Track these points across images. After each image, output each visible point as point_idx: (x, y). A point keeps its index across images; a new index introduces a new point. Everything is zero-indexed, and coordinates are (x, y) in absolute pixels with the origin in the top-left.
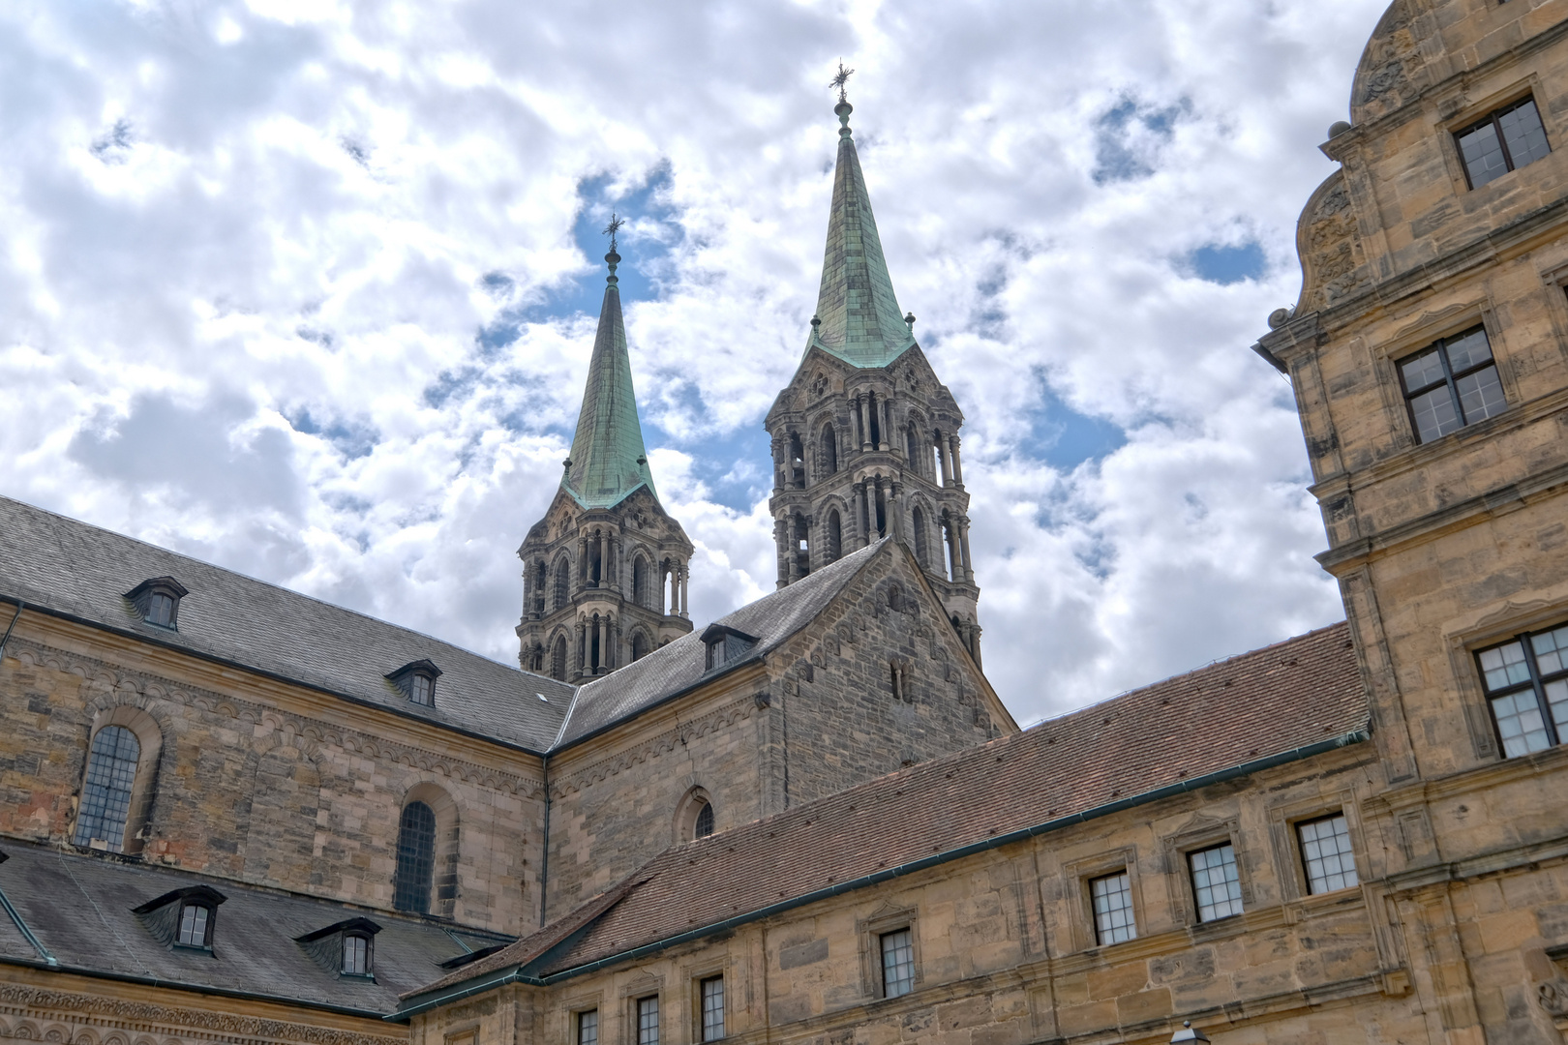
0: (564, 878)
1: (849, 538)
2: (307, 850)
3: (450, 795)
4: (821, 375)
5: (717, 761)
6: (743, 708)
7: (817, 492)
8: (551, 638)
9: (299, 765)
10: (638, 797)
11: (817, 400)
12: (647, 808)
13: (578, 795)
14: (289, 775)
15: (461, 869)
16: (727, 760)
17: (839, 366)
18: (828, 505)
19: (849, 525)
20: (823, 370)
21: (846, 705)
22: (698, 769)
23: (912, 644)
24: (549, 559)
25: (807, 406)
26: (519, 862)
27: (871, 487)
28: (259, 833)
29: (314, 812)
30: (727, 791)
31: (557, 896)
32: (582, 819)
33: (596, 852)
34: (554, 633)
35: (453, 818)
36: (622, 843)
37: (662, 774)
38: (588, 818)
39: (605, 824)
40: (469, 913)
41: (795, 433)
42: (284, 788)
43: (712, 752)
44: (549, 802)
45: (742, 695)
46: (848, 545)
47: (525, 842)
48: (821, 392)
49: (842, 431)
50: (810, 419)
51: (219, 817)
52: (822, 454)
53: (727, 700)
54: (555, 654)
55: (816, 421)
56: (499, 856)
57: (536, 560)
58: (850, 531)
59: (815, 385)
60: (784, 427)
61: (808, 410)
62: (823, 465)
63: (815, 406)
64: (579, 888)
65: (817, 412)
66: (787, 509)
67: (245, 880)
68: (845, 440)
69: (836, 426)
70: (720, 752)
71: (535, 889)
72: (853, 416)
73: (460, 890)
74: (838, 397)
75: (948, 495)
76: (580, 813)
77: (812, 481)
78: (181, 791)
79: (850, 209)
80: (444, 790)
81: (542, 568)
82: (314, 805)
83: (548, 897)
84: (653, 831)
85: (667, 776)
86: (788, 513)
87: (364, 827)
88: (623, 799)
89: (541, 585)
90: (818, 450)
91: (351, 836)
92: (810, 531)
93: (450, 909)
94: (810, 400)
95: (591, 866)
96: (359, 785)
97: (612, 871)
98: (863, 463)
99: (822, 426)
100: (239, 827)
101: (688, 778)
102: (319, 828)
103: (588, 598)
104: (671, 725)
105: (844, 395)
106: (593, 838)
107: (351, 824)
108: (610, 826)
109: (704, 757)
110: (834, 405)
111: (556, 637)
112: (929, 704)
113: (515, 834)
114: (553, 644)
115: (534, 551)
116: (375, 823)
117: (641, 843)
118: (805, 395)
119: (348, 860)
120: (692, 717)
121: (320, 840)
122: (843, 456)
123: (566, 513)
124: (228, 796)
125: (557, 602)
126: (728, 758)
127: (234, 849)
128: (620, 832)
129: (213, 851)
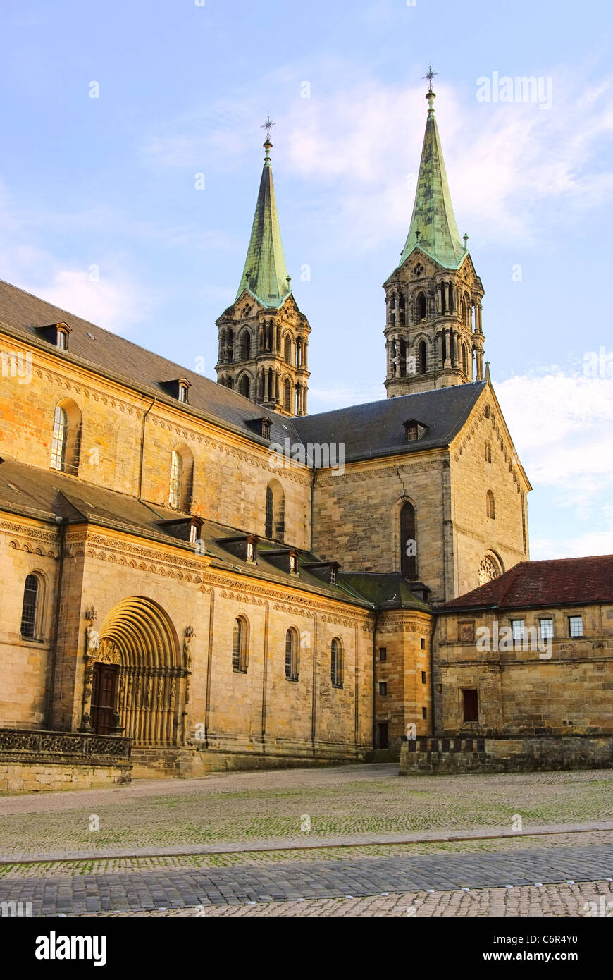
0: (325, 525)
1: (431, 358)
2: (238, 510)
3: (281, 485)
4: (419, 264)
5: (418, 486)
6: (435, 465)
7: (413, 329)
8: (239, 375)
9: (234, 471)
10: (370, 495)
11: (416, 278)
12: (375, 501)
13: (332, 487)
14: (232, 475)
15: (286, 519)
16: (425, 487)
17: (432, 263)
18: (419, 338)
19: (432, 351)
20: (420, 262)
21: (471, 465)
22: (406, 488)
23: (491, 434)
24: (237, 329)
25: (410, 280)
26: (303, 516)
27: (448, 335)
28: (224, 502)
29: (240, 492)
30: (424, 501)
31: (320, 533)
32: (335, 499)
33: (344, 517)
34: (241, 372)
35: (281, 495)
36: (361, 515)
37: (385, 487)
38: (338, 499)
39: (349, 504)
40: (289, 539)
41: (401, 293)
42: (231, 481)
43: (415, 482)
44: (313, 488)
45: (434, 459)
46: (431, 361)
47: (305, 507)
48: (419, 274)
49: (430, 299)
50: (411, 287)
51: (212, 495)
52: (417, 308)
53: (425, 459)
54: (241, 384)
55: (415, 289)
56: (297, 513)
57: (228, 328)
58: (432, 354)
59: (415, 269)
60: (396, 289)
61: (411, 282)
62: (417, 314)
63: (415, 282)
64: (334, 531)
65: (416, 285)
66: (396, 336)
67: (222, 523)
68: (432, 304)
69: (427, 296)
70: (419, 483)
71: (309, 528)
72: (439, 293)
73: (286, 529)
74: (429, 280)
75: (476, 338)
76: (333, 497)
77: (411, 323)
78: (200, 483)
79: (435, 163)
80: (279, 482)
81: (231, 334)
82: (240, 489)
83: (314, 533)
84: (379, 512)
85: (388, 488)
86: (397, 338)
87: (256, 499)
88: (360, 495)
89: (231, 343)
90: (415, 306)
91: (252, 504)
92: (407, 350)
93: (282, 537)
94: (412, 277)
95: (341, 522)
96: (253, 480)
97: (354, 526)
98: (445, 321)
99: (417, 293)
100: (218, 499)
101: (400, 491)
102: (242, 500)
103: (265, 359)
104: (391, 465)
105: (433, 279)
106: (342, 509)
107: (252, 498)
108: (353, 506)
109: (410, 483)
110: (427, 283)
111: (241, 375)
112: (496, 463)
113: (302, 503)
114: (240, 378)
115: (227, 323)
116: (258, 497)
117: (372, 516)
118: (409, 273)
119: (251, 515)
120: (403, 463)
121: (243, 505)
122: (430, 313)
123: (247, 305)
124: (215, 485)
125: (242, 355)
126: (425, 486)
127: (217, 509)
128: (359, 509)
129: (211, 510)
